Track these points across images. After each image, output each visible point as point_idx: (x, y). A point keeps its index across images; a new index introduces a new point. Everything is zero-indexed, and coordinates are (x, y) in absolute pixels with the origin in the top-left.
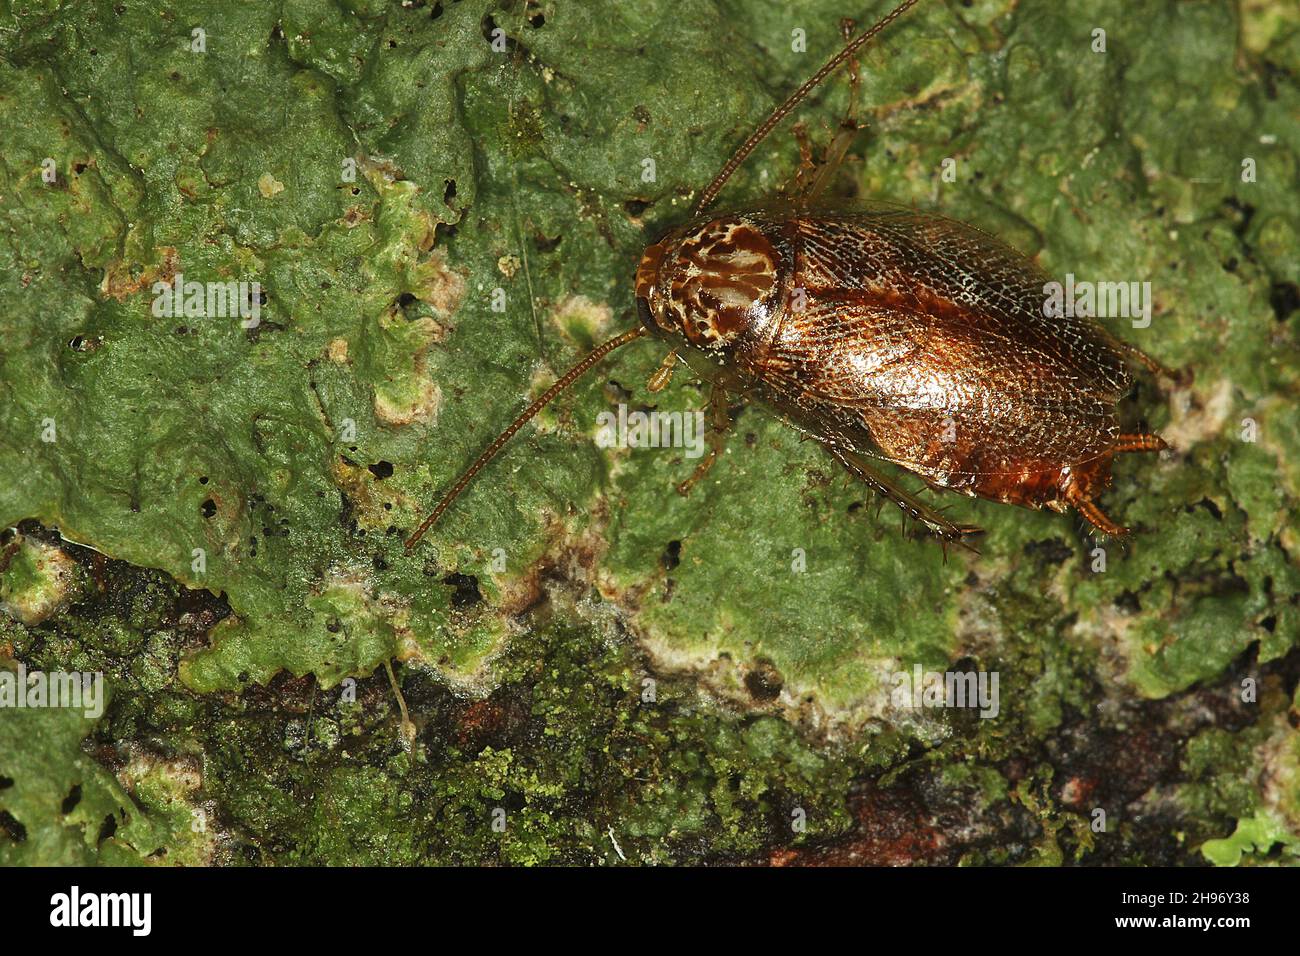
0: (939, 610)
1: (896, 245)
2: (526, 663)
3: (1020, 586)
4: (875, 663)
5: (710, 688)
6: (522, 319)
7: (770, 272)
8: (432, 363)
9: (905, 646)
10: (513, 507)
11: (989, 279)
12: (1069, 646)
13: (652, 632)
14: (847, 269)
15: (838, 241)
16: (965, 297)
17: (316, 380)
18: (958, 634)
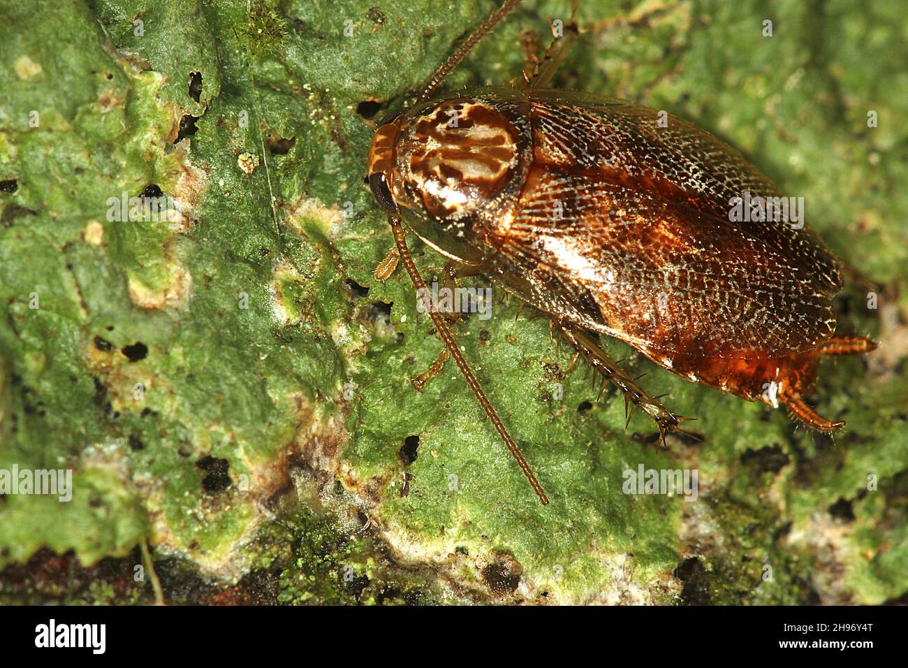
0: (663, 512)
1: (626, 131)
2: (275, 549)
3: (737, 493)
4: (609, 558)
5: (450, 579)
6: (262, 214)
7: (509, 145)
8: (181, 250)
9: (636, 544)
10: (264, 392)
11: (712, 171)
12: (784, 554)
13: (392, 524)
14: (583, 147)
15: (573, 122)
16: (693, 184)
17: (71, 262)
18: (681, 537)
